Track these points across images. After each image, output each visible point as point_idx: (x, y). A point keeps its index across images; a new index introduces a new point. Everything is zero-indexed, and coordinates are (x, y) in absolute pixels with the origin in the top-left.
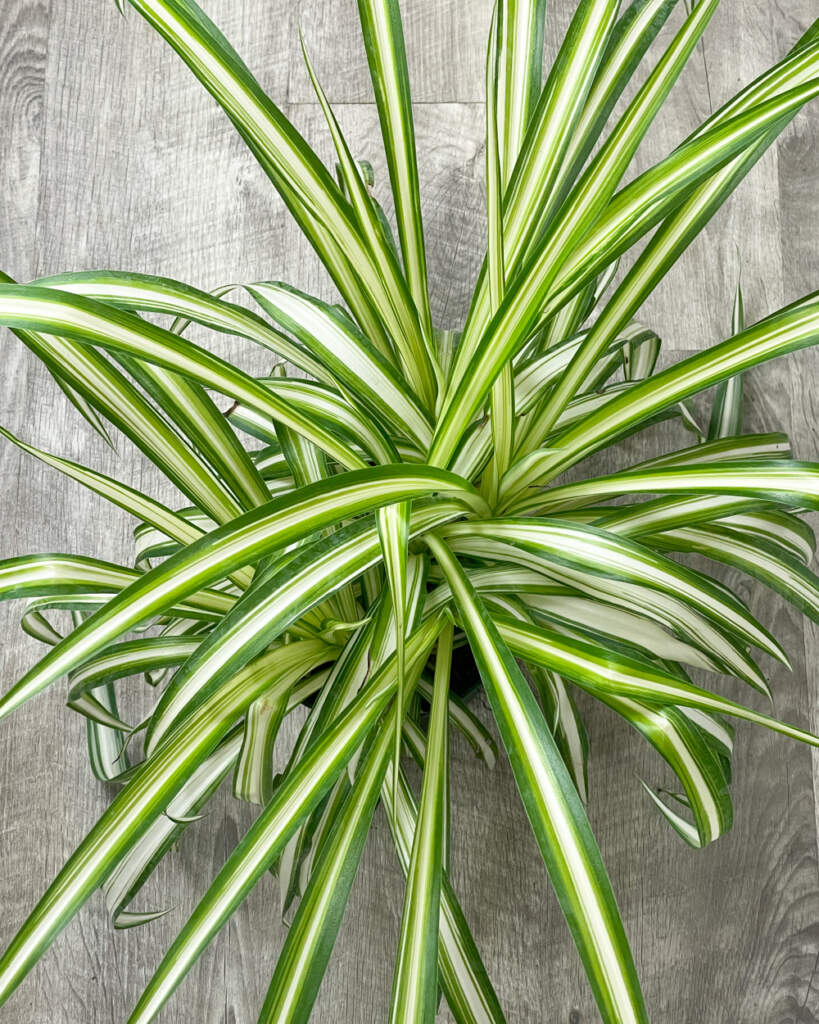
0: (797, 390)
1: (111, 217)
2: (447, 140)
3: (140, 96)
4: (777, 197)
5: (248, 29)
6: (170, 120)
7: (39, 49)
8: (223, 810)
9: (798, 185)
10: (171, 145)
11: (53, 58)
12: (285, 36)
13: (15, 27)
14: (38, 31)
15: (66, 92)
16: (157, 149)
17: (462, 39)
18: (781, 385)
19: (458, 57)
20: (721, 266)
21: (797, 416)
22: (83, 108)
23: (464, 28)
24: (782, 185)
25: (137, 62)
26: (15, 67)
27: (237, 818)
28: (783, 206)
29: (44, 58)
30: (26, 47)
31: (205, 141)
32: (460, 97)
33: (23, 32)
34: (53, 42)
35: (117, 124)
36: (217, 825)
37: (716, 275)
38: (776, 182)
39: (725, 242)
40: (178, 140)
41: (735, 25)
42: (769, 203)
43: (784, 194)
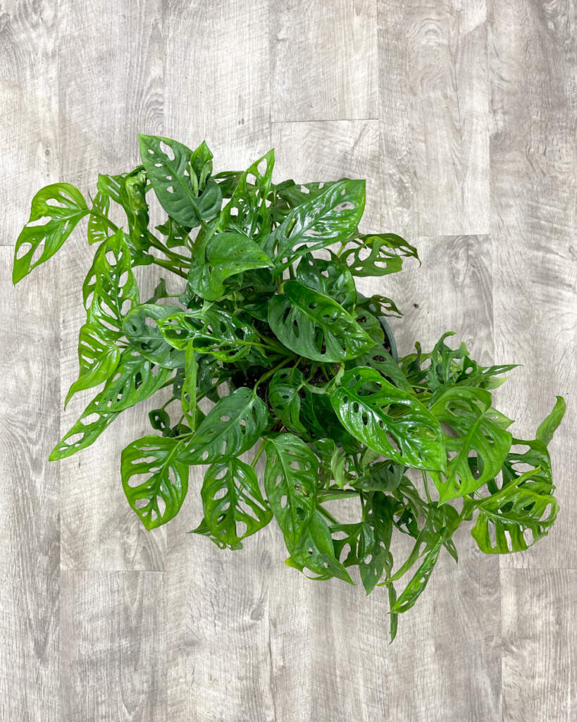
0: (495, 253)
2: (343, 138)
3: (205, 121)
4: (488, 162)
5: (251, 86)
6: (219, 131)
7: (160, 100)
9: (498, 157)
10: (220, 144)
11: (166, 103)
12: (268, 89)
13: (149, 89)
14: (159, 91)
15: (173, 120)
17: (348, 89)
18: (488, 251)
19: (346, 97)
20: (463, 197)
21: (494, 265)
22: (181, 128)
23: (348, 83)
24: (491, 157)
25: (203, 104)
26: (150, 109)
28: (491, 167)
29: (162, 104)
30: (155, 98)
31: (235, 142)
32: (348, 116)
33: (153, 91)
34: (166, 96)
37: (460, 201)
38: (488, 155)
39: (465, 184)
41: (471, 78)
42: (485, 165)
43: (492, 161)
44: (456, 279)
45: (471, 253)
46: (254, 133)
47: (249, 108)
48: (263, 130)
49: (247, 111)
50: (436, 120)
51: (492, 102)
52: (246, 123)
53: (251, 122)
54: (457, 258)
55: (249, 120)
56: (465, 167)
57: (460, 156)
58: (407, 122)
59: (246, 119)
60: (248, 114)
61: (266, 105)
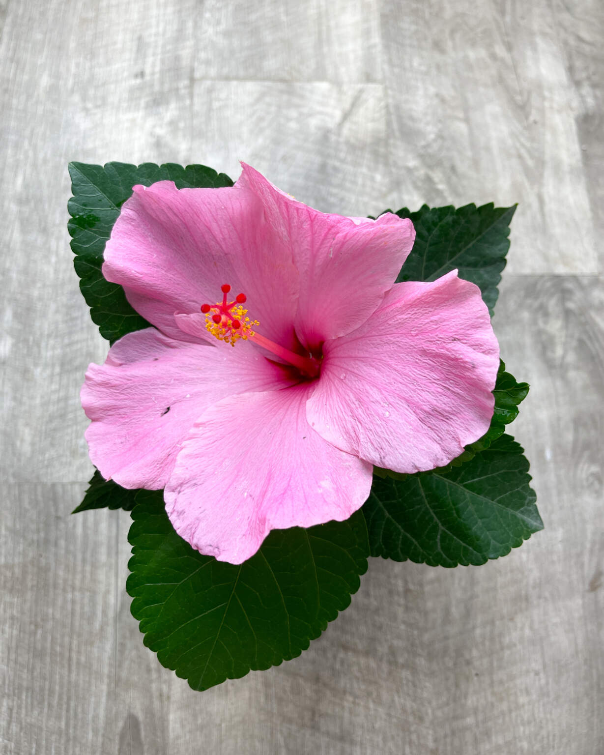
1: (45, 161)
3: (73, 70)
5: (161, 24)
6: (97, 87)
8: (127, 708)
9: (595, 150)
10: (97, 107)
12: (190, 30)
16: (86, 110)
17: (328, 37)
19: (325, 49)
23: (329, 29)
25: (72, 45)
27: (141, 716)
31: (125, 104)
32: (330, 77)
35: (53, 89)
36: (121, 724)
39: (544, 189)
40: (103, 103)
44: (549, 354)
45: (571, 305)
46: (162, 93)
47: (154, 54)
48: (177, 89)
49: (150, 60)
50: (482, 90)
51: (571, 69)
52: (147, 78)
53: (157, 76)
54: (546, 315)
55: (153, 74)
56: (541, 163)
57: (528, 144)
58: (432, 90)
59: (148, 71)
60: (152, 64)
61: (186, 53)
